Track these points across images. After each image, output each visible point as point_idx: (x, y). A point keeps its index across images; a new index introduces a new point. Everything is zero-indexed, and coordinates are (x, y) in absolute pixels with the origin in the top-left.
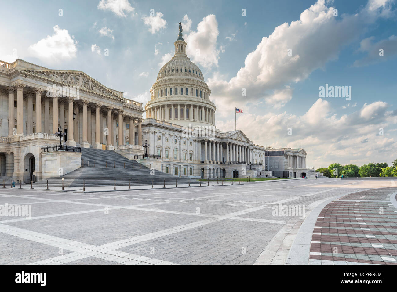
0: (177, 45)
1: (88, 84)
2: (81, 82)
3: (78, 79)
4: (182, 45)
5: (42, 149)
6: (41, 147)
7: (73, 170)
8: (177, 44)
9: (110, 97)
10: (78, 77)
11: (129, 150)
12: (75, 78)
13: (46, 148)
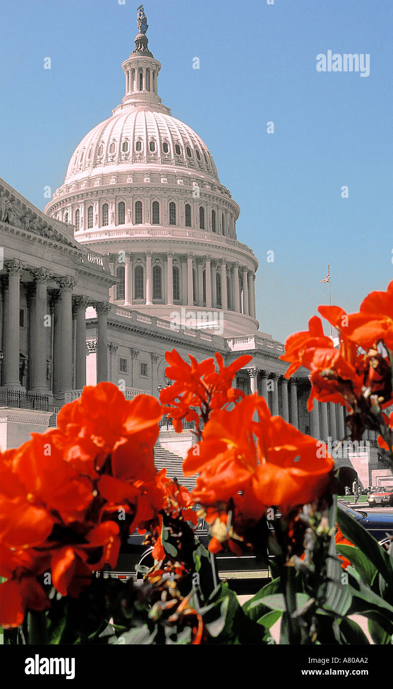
0: (133, 71)
4: (148, 70)
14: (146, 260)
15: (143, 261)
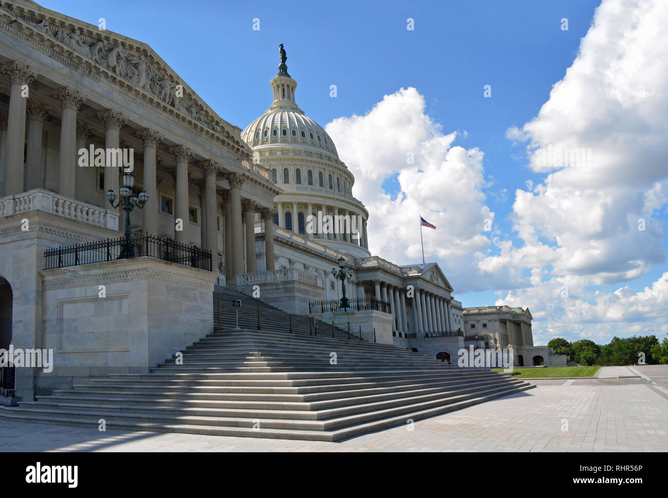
0: (278, 86)
1: (161, 85)
2: (144, 75)
3: (136, 66)
4: (288, 86)
5: (49, 254)
6: (44, 249)
7: (190, 344)
8: (278, 83)
9: (216, 135)
10: (135, 60)
11: (290, 286)
12: (128, 60)
13: (68, 251)
14: (293, 208)
15: (291, 208)
